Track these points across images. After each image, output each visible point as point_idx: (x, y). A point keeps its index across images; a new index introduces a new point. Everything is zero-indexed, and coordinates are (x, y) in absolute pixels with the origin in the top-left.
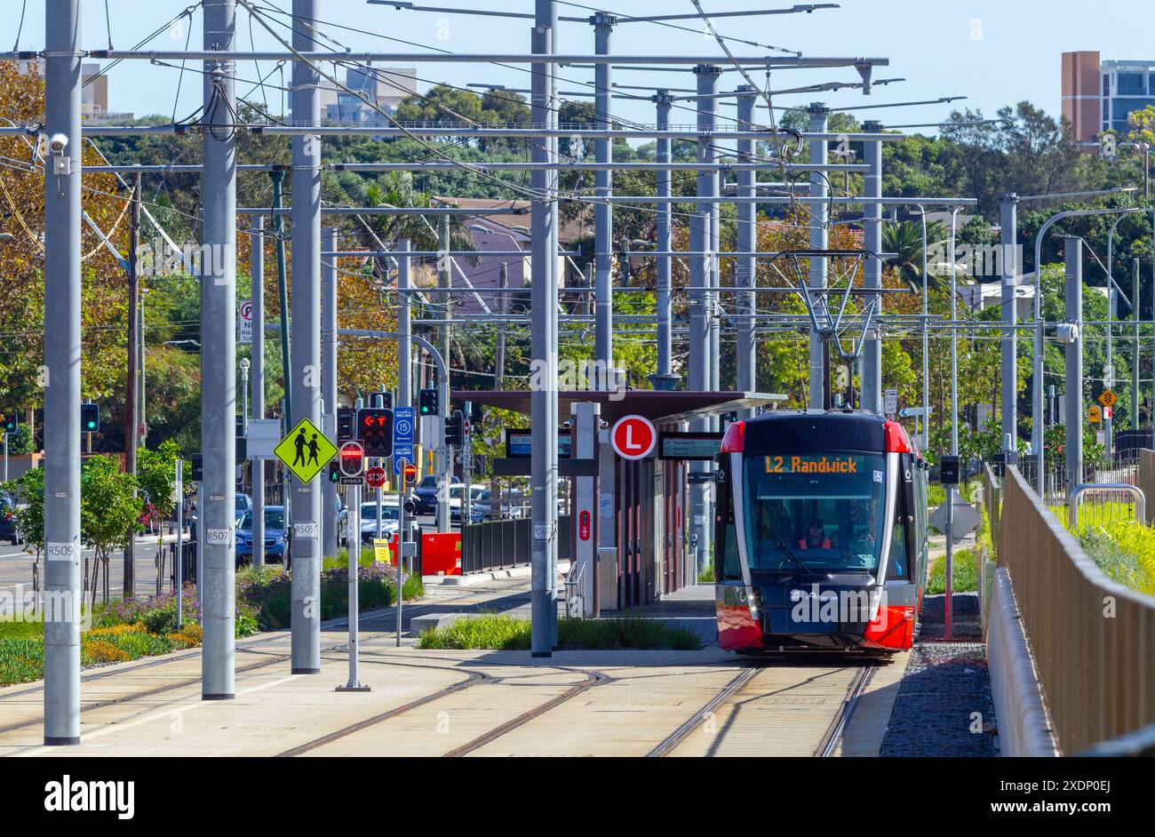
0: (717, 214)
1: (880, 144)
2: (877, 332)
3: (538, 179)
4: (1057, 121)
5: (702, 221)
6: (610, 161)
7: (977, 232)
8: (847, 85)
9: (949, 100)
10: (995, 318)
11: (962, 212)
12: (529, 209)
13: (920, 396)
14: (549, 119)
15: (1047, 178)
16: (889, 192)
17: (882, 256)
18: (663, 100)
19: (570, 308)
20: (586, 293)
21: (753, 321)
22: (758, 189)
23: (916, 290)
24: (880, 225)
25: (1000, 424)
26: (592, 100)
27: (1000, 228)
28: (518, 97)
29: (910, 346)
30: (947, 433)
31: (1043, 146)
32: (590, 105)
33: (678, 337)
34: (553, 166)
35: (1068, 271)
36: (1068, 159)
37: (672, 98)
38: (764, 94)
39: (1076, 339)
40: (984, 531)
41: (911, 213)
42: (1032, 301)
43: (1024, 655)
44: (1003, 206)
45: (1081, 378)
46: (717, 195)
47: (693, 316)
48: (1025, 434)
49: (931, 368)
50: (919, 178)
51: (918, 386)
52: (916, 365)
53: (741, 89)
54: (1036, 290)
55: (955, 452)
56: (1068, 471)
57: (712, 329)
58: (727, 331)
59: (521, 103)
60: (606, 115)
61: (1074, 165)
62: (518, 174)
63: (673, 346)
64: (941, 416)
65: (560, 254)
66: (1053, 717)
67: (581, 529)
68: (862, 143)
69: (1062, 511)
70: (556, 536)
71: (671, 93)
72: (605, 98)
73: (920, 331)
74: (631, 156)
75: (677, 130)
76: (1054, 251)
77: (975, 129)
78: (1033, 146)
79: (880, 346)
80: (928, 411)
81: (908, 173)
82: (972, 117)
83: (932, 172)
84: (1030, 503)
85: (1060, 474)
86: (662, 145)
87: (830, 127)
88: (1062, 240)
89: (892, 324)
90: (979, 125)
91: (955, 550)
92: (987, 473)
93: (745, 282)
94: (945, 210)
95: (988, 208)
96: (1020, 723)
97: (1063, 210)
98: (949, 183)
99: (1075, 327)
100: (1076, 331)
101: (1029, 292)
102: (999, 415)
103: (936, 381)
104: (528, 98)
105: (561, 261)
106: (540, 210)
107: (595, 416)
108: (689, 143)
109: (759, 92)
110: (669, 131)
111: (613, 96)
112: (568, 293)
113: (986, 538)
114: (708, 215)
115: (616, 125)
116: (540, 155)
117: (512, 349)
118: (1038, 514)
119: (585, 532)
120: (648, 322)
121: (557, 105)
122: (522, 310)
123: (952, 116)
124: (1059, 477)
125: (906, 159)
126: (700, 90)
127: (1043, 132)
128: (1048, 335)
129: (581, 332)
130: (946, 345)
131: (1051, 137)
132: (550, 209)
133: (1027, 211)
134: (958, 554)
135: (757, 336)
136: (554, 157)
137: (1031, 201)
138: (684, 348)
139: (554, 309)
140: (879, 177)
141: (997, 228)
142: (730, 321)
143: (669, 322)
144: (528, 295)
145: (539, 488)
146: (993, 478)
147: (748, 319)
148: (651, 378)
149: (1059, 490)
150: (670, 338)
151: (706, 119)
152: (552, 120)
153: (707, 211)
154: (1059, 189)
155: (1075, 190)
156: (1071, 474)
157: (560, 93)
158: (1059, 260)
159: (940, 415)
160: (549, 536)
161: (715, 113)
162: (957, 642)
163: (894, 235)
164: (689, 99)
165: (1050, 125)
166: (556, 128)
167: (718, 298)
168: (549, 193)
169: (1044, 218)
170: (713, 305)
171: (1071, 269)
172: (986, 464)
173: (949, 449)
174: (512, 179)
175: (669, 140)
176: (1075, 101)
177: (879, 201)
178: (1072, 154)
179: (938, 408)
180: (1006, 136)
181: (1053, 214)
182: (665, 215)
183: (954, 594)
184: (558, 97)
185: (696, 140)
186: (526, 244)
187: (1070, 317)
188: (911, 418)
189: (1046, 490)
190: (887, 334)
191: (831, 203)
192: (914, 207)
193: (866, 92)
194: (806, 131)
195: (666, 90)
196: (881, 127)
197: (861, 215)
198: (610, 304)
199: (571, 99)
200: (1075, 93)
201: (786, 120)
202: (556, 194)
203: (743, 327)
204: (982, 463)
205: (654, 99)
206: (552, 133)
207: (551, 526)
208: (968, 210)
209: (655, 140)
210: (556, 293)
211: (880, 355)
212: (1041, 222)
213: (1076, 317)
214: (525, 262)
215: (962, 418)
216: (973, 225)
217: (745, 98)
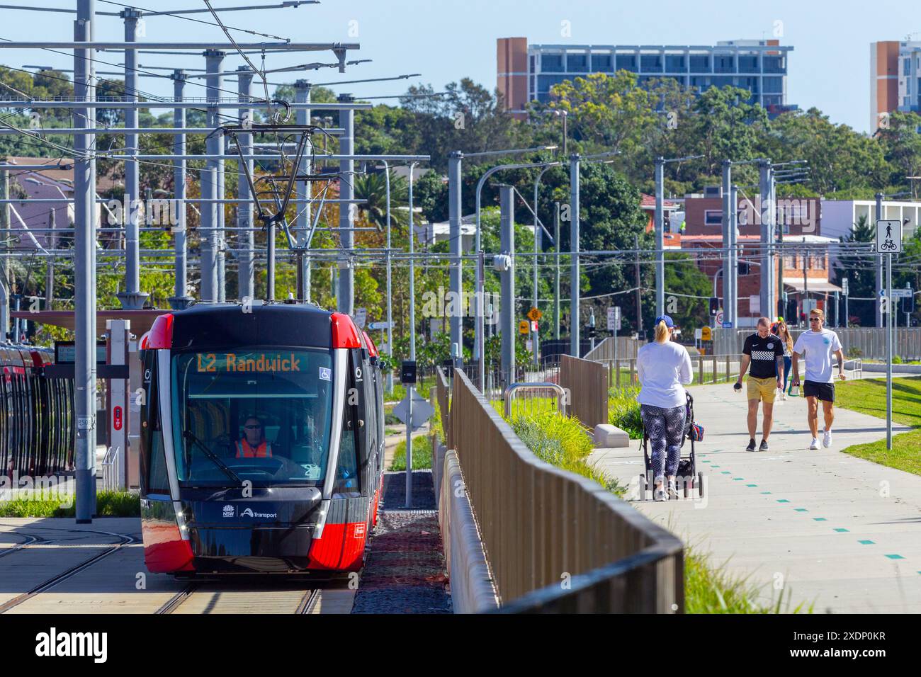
0: (222, 168)
1: (352, 112)
2: (350, 262)
3: (80, 142)
4: (492, 93)
5: (210, 174)
6: (137, 127)
7: (431, 182)
8: (327, 65)
9: (407, 77)
10: (444, 251)
11: (417, 167)
12: (73, 166)
13: (385, 313)
14: (88, 94)
15: (485, 138)
16: (360, 150)
17: (353, 202)
18: (179, 78)
19: (105, 244)
20: (118, 233)
21: (252, 255)
22: (256, 149)
23: (380, 228)
24: (352, 178)
25: (448, 335)
26: (122, 78)
27: (448, 179)
28: (63, 76)
29: (377, 274)
30: (406, 343)
31: (482, 113)
32: (121, 83)
33: (192, 268)
34: (91, 131)
35: (503, 213)
36: (501, 123)
37: (186, 76)
38: (260, 73)
39: (509, 268)
40: (437, 421)
41: (378, 167)
42: (474, 237)
43: (470, 520)
44: (451, 162)
45: (513, 299)
46: (222, 153)
47: (204, 250)
48: (469, 344)
49: (393, 292)
50: (384, 139)
51: (384, 305)
52: (382, 288)
53: (242, 68)
54: (477, 228)
55: (414, 358)
56: (503, 372)
57: (219, 262)
58: (231, 262)
59: (65, 80)
60: (133, 90)
61: (506, 128)
62: (64, 138)
63: (189, 275)
64: (402, 329)
65: (97, 201)
66: (494, 569)
67: (115, 421)
68: (337, 111)
69: (499, 405)
70: (95, 426)
71: (185, 72)
72: (133, 76)
73: (384, 262)
74: (153, 122)
75: (191, 102)
76: (491, 197)
77: (427, 100)
78: (473, 113)
79: (352, 273)
80: (391, 324)
81: (374, 135)
82: (424, 90)
83: (393, 135)
84: (474, 399)
85: (497, 375)
86: (178, 114)
87: (313, 99)
88: (497, 189)
89: (362, 256)
90: (430, 97)
91: (413, 436)
92: (439, 375)
93: (245, 223)
94: (404, 164)
95: (439, 163)
96: (467, 574)
97: (498, 164)
98: (407, 143)
99: (508, 257)
100: (509, 261)
101: (472, 230)
102: (448, 328)
103: (398, 302)
104: (71, 76)
105: (98, 206)
106: (81, 166)
107: (126, 331)
108: (200, 112)
109: (256, 72)
110: (184, 102)
111: (139, 75)
112: (103, 233)
113: (439, 426)
114: (215, 169)
115: (141, 98)
116: (80, 122)
117: (59, 277)
118: (481, 407)
119: (118, 423)
120: (167, 255)
121: (95, 82)
122: (66, 246)
123: (410, 89)
124: (496, 378)
125: (372, 124)
126: (208, 70)
127: (480, 101)
128: (487, 264)
129: (114, 263)
130: (405, 273)
131: (488, 106)
132: (89, 165)
133: (469, 166)
134: (416, 440)
135: (255, 266)
136: (91, 123)
137: (473, 157)
138: (196, 276)
139: (93, 245)
140: (352, 138)
141: (445, 179)
142: (233, 254)
143: (185, 255)
144: (71, 234)
145: (82, 389)
146: (444, 379)
147: (248, 253)
148: (171, 300)
149: (496, 387)
150: (185, 268)
151: (213, 92)
152: (91, 95)
153: (214, 166)
154: (494, 148)
155: (508, 148)
156: (506, 375)
157: (97, 73)
158: (496, 204)
159: (400, 329)
160: (89, 427)
161: (221, 88)
162: (416, 509)
163: (363, 185)
164: (199, 77)
165: (486, 96)
166: (94, 101)
167: (223, 236)
168: (89, 152)
169: (483, 171)
170: (220, 242)
171: (505, 211)
172: (438, 367)
173: (408, 355)
174: (58, 141)
175: (184, 110)
176: (507, 78)
177: (351, 158)
178: (505, 119)
179: (399, 324)
180: (452, 106)
181: (490, 168)
182: (180, 170)
183: (413, 471)
184: (95, 75)
185: (205, 109)
186: (70, 194)
187: (504, 249)
188: (378, 330)
189: (486, 388)
190: (358, 264)
191: (313, 159)
192: (380, 163)
193: (342, 70)
194: (294, 102)
195: (182, 70)
196: (353, 98)
197: (337, 169)
198: (137, 241)
199: (105, 77)
200: (507, 71)
201: (278, 94)
202: (94, 153)
203: (243, 259)
204: (435, 367)
205: (172, 77)
206: (91, 105)
207: (91, 419)
208: (423, 164)
209: (173, 110)
210: (95, 232)
211: (352, 281)
212: (481, 174)
213: (509, 250)
214: (69, 208)
215: (418, 331)
216: (428, 177)
217: (245, 77)
